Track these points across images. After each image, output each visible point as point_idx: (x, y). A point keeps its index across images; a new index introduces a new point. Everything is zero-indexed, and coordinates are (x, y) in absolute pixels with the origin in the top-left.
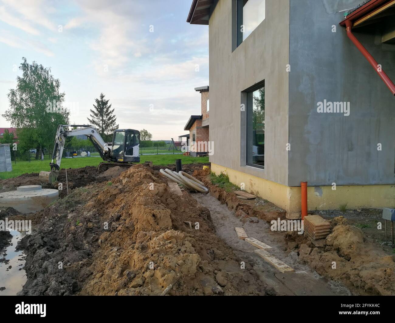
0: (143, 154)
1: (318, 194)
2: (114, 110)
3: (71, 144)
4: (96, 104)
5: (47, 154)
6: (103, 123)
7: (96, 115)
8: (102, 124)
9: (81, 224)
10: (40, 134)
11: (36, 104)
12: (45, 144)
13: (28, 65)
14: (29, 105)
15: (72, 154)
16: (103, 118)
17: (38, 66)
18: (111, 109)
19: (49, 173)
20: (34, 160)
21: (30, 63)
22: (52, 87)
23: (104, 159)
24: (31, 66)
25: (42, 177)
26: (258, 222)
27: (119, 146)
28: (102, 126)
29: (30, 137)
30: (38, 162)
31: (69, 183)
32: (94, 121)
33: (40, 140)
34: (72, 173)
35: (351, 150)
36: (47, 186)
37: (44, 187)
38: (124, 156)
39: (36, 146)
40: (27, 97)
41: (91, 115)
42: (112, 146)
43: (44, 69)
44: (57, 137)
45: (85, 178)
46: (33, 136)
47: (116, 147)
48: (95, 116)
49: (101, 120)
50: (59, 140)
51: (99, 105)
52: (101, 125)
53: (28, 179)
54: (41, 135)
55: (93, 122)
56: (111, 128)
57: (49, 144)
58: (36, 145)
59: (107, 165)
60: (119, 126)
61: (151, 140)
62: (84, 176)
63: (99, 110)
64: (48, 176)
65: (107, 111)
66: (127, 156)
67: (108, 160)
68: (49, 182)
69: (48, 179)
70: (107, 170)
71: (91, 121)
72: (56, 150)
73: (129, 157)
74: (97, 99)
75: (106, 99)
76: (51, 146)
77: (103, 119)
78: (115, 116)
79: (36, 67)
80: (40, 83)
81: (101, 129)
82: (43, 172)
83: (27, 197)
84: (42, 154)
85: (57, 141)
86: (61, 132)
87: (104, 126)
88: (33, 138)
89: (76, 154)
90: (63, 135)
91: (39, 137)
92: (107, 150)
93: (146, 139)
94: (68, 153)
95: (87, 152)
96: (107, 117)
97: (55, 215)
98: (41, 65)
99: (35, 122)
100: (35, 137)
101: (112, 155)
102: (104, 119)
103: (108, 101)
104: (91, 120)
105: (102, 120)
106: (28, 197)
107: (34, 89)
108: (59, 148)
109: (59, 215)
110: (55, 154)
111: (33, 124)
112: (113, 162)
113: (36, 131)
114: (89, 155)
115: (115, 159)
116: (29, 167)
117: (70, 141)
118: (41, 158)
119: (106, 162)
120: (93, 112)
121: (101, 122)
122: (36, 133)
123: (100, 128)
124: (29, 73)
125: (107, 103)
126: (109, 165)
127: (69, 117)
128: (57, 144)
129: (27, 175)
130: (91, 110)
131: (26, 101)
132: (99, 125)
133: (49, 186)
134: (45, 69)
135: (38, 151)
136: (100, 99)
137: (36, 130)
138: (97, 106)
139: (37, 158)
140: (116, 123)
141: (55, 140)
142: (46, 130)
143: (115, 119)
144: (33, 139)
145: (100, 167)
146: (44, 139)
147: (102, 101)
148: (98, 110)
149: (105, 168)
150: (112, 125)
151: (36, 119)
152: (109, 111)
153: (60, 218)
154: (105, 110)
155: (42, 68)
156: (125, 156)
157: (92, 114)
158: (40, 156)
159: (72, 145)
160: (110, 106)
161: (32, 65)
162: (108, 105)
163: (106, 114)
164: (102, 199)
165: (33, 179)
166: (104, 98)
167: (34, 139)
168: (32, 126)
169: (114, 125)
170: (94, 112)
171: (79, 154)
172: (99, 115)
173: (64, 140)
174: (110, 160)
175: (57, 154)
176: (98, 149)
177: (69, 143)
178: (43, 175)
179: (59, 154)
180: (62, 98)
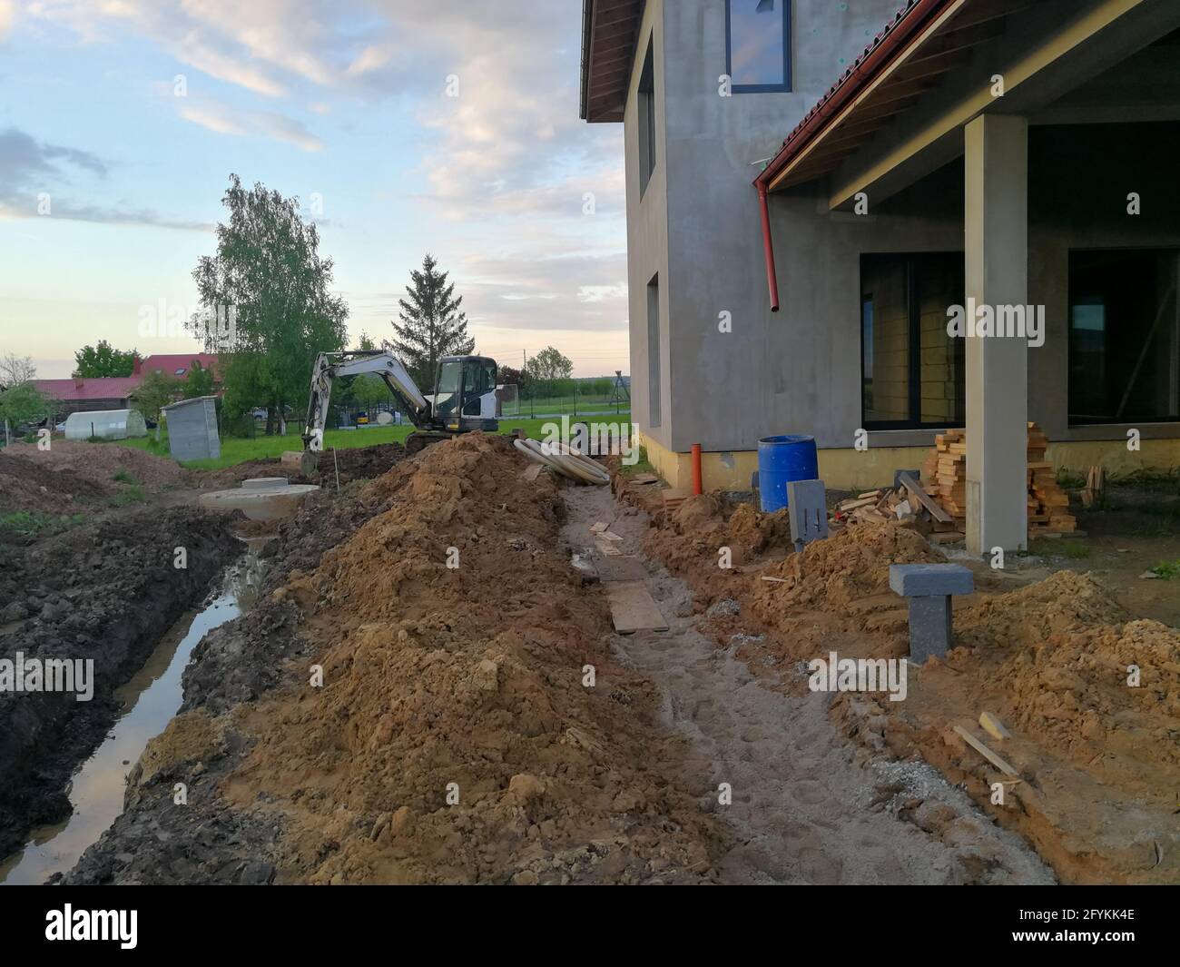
0: (538, 416)
1: (727, 465)
2: (460, 299)
3: (353, 394)
4: (414, 286)
5: (292, 421)
6: (434, 334)
7: (415, 314)
8: (432, 338)
9: (349, 508)
10: (276, 370)
11: (264, 292)
12: (288, 394)
13: (242, 192)
14: (246, 296)
15: (354, 421)
16: (432, 321)
17: (266, 193)
18: (452, 298)
19: (302, 454)
20: (262, 436)
21: (247, 187)
22: (301, 246)
23: (417, 425)
24: (251, 194)
25: (287, 463)
26: (636, 514)
27: (451, 395)
28: (432, 343)
29: (253, 379)
30: (273, 441)
31: (342, 474)
32: (409, 331)
33: (276, 385)
34: (349, 457)
35: (780, 390)
36: (298, 480)
37: (292, 483)
38: (460, 417)
39: (267, 401)
40: (242, 276)
41: (401, 315)
42: (433, 396)
43: (283, 201)
44: (314, 378)
45: (374, 466)
46: (259, 374)
47: (443, 398)
48: (412, 319)
49: (428, 328)
50: (318, 386)
51: (421, 287)
52: (428, 340)
53: (260, 468)
54: (277, 372)
55: (408, 334)
56: (456, 347)
57: (299, 395)
58: (265, 398)
59: (422, 437)
60: (476, 341)
61: (571, 377)
62: (371, 461)
63: (422, 301)
64: (299, 461)
65: (443, 302)
66: (467, 417)
67: (426, 427)
68: (302, 474)
69: (299, 468)
70: (423, 448)
71: (401, 332)
72: (314, 407)
73: (472, 420)
74: (417, 273)
75: (438, 270)
76: (302, 402)
77: (432, 324)
78: (464, 315)
79: (263, 198)
80: (273, 238)
81: (427, 353)
82: (289, 452)
83: (261, 496)
84: (283, 421)
85: (316, 388)
86: (323, 367)
87: (436, 343)
88: (258, 379)
89: (364, 420)
90: (326, 373)
91: (274, 377)
92: (424, 404)
93: (558, 375)
94: (345, 417)
95: (393, 414)
96: (443, 319)
97: (312, 506)
98: (275, 192)
99: (261, 339)
100: (264, 377)
101: (436, 416)
102: (437, 323)
103: (444, 276)
104: (403, 327)
105: (432, 328)
106: (265, 497)
107: (258, 253)
108: (320, 402)
109: (319, 506)
110: (312, 415)
111: (257, 345)
112: (437, 432)
113: (265, 363)
114: (398, 421)
115: (442, 423)
116: (255, 449)
117: (350, 384)
118: (279, 431)
119: (423, 432)
120: (407, 306)
121: (429, 332)
122: (267, 366)
123: (426, 348)
124: (245, 214)
125: (443, 282)
126: (429, 436)
127: (346, 322)
128: (316, 394)
129: (256, 462)
130: (401, 301)
131: (238, 285)
132: (422, 341)
133: (302, 480)
134: (286, 202)
135: (271, 412)
136: (423, 272)
137: (267, 360)
138: (415, 290)
139: (269, 432)
140: (467, 336)
141: (310, 385)
142: (289, 360)
143: (465, 324)
144: (260, 383)
145: (409, 443)
146: (286, 380)
147: (429, 277)
148: (418, 302)
149: (420, 445)
150: (457, 339)
151: (265, 331)
152: (448, 303)
153: (321, 511)
154: (437, 301)
155: (277, 200)
156: (463, 416)
157: (405, 313)
158: (276, 426)
159: (356, 397)
160: (450, 289)
161: (253, 191)
162: (446, 286)
163: (441, 312)
164: (388, 482)
165: (269, 468)
166: (434, 269)
167: (263, 382)
168: (255, 350)
169: (461, 340)
170: (410, 308)
171: (374, 418)
172: (421, 316)
173: (329, 383)
174: (430, 428)
175: (316, 416)
176: (404, 402)
177: (347, 389)
178: (289, 460)
179: (321, 416)
180: (325, 272)
